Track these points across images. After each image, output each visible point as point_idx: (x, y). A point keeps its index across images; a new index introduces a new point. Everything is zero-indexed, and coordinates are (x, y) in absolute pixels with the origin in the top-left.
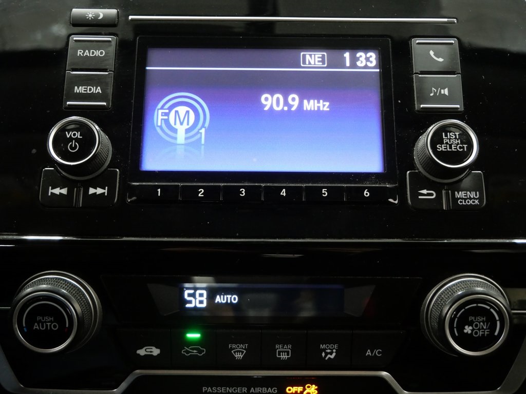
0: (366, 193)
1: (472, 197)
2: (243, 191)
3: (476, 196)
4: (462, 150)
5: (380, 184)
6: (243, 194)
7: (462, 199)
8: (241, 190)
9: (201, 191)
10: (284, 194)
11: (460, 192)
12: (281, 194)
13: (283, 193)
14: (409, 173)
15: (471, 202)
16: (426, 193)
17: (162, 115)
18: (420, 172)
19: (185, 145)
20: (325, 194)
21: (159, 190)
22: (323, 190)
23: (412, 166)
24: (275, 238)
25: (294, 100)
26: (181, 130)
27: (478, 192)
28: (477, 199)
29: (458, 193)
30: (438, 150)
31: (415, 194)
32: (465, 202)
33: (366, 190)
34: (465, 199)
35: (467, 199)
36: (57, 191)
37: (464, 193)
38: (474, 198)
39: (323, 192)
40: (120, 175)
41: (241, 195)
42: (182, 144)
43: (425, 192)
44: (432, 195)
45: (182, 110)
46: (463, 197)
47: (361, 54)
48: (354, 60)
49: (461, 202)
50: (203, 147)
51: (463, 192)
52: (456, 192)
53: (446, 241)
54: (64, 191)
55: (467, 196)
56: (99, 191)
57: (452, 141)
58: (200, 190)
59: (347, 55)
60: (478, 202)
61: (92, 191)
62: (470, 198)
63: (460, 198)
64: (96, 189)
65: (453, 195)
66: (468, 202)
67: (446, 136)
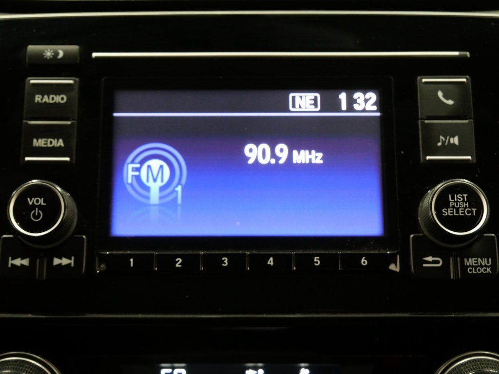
0: (364, 262)
1: (483, 264)
2: (225, 260)
3: (488, 263)
4: (470, 214)
5: (379, 250)
6: (225, 263)
7: (472, 266)
8: (223, 259)
9: (179, 261)
10: (272, 264)
11: (470, 259)
12: (269, 263)
13: (270, 262)
14: (413, 237)
15: (482, 270)
16: (431, 261)
17: (133, 171)
18: (424, 236)
19: (159, 205)
20: (317, 262)
21: (132, 260)
22: (316, 258)
23: (416, 229)
24: (262, 313)
25: (282, 150)
26: (155, 188)
27: (490, 259)
28: (489, 267)
29: (468, 261)
30: (443, 214)
31: (419, 262)
32: (475, 271)
33: (364, 258)
34: (476, 267)
35: (478, 266)
36: (18, 262)
37: (475, 260)
38: (486, 266)
39: (315, 260)
40: (87, 242)
41: (223, 265)
42: (155, 205)
43: (430, 259)
44: (438, 262)
45: (155, 164)
46: (474, 264)
47: (358, 95)
48: (351, 102)
49: (471, 270)
50: (179, 208)
51: (473, 259)
52: (466, 260)
53: (453, 315)
54: (26, 262)
55: (477, 263)
56: (65, 261)
57: (459, 204)
58: (177, 260)
59: (343, 96)
60: (490, 270)
61: (56, 261)
62: (481, 266)
63: (470, 266)
64: (61, 259)
65: (462, 262)
66: (479, 270)
67: (453, 198)
